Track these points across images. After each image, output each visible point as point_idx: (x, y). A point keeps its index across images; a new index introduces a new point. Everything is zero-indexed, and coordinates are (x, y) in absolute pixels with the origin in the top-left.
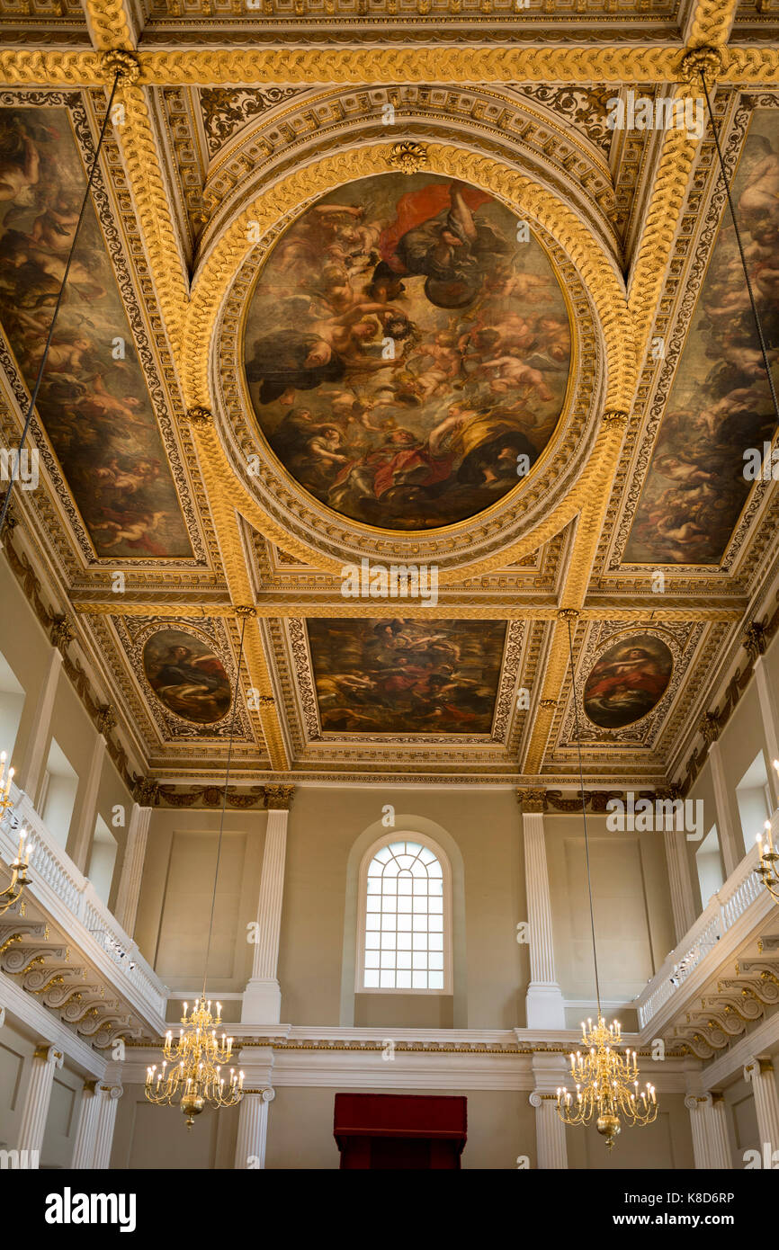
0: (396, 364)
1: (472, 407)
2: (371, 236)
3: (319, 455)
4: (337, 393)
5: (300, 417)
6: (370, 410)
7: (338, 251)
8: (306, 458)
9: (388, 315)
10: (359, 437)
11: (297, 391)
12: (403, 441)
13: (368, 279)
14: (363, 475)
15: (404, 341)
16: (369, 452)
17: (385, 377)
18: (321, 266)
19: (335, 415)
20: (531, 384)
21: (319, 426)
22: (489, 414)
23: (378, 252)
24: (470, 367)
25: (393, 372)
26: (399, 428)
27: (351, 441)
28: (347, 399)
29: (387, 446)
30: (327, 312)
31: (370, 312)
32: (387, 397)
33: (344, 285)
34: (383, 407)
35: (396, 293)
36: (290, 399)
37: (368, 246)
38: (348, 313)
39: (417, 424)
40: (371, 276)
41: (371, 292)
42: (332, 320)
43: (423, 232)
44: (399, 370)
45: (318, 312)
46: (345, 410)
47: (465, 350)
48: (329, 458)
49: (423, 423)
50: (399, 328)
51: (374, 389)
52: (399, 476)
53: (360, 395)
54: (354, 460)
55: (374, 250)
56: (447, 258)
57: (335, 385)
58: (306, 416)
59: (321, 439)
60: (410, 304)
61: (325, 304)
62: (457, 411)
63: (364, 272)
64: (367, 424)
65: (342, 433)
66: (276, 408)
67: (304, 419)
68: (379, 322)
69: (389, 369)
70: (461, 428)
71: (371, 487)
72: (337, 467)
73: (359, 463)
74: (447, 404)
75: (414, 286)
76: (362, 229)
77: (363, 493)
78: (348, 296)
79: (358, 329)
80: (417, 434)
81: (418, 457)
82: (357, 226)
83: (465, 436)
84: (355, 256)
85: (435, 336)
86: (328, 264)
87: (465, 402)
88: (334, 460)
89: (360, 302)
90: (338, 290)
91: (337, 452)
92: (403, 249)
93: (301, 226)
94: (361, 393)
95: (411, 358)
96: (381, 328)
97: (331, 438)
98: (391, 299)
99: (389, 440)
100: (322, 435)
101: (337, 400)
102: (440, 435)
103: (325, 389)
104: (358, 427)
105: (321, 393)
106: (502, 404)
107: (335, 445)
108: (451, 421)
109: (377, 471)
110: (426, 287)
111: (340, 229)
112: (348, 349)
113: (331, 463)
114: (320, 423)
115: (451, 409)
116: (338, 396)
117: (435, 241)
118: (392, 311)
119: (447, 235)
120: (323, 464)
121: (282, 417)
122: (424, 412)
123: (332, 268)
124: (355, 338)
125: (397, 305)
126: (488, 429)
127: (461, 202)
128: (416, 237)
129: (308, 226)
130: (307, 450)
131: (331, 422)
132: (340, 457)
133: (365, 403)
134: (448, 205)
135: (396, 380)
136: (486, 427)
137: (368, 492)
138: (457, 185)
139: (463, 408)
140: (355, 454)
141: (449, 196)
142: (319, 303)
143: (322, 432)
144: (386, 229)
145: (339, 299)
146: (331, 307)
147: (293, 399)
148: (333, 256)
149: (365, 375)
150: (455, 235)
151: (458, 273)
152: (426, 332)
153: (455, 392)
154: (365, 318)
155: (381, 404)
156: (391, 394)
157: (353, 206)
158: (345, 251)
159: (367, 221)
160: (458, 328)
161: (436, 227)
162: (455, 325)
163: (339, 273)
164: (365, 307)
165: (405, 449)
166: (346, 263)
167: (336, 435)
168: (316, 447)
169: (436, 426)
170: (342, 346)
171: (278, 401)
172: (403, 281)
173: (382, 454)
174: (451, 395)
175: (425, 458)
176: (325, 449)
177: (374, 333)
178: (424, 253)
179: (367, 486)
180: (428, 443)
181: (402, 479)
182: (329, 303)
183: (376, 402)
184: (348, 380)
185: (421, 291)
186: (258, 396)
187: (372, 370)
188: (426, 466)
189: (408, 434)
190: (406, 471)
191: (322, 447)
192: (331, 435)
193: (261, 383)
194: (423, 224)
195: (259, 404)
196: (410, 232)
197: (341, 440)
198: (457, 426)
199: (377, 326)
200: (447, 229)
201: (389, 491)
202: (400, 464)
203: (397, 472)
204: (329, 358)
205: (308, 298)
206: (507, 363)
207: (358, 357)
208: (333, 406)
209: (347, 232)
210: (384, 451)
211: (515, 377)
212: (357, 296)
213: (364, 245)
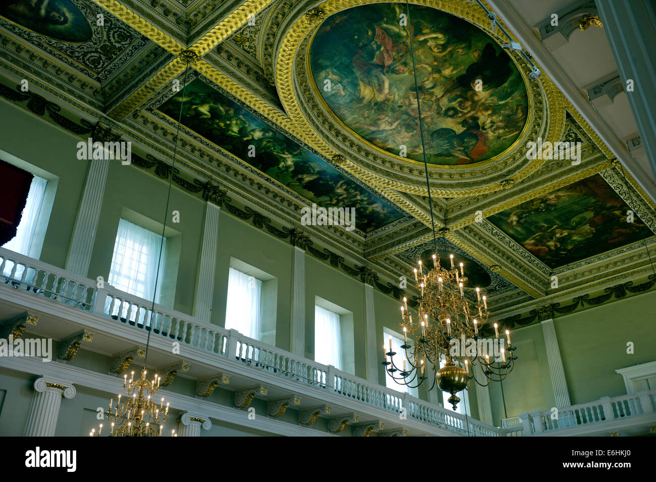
0: (438, 100)
1: (383, 102)
2: (491, 135)
3: (435, 32)
4: (454, 72)
5: (463, 48)
6: (430, 74)
7: (500, 124)
8: (440, 26)
9: (460, 115)
10: (422, 57)
11: (475, 61)
12: (398, 68)
13: (480, 122)
14: (398, 36)
15: (444, 109)
16: (409, 51)
17: (438, 92)
18: (503, 116)
19: (446, 61)
20: (371, 125)
21: (449, 49)
22: (373, 104)
23: (484, 131)
24: (405, 117)
25: (436, 96)
26: (407, 74)
27: (424, 52)
28: (447, 72)
29: (403, 60)
30: (488, 102)
31: (469, 112)
32: (428, 84)
33: (488, 115)
34: (426, 79)
35: (464, 123)
36: (476, 55)
37: (490, 131)
38: (478, 107)
39: (401, 81)
40: (479, 123)
41: (475, 119)
42: (483, 101)
43: (472, 145)
44: (434, 98)
45: (492, 100)
46: (443, 66)
47: (414, 121)
48: (427, 34)
49: (398, 83)
50: (451, 113)
51: (438, 84)
52: (379, 47)
53: (442, 78)
54: (413, 42)
55: (486, 131)
56: (455, 143)
57: (458, 75)
58: (460, 51)
59: (442, 43)
60: (455, 123)
61: (491, 105)
62: (389, 97)
63: (484, 123)
64: (424, 66)
65: (433, 53)
66: (481, 45)
67: (461, 48)
68: (462, 110)
69: (439, 96)
70: (377, 91)
71: (386, 31)
72: (418, 31)
73: (408, 41)
74: (397, 97)
75: (459, 129)
76: (496, 134)
77: (387, 23)
78: (484, 113)
79: (469, 104)
80: (394, 76)
81: (381, 64)
82: (499, 134)
83: (371, 88)
84: (492, 126)
85: (432, 119)
86: (501, 118)
87: (390, 103)
88: (423, 34)
89: (476, 113)
90: (490, 112)
91: (426, 41)
92: (476, 137)
93: (521, 124)
94: (442, 79)
95: (434, 105)
96: (459, 109)
97: (437, 46)
98: (464, 120)
99: (405, 64)
100: (442, 45)
101: (451, 68)
102: (383, 82)
103: (462, 70)
104: (428, 61)
105: (462, 67)
106: (373, 111)
107: (431, 43)
108: (386, 91)
109: (394, 42)
110: (454, 132)
111: (505, 130)
112: (466, 94)
113: (425, 31)
114: (450, 52)
115: (392, 96)
116: (452, 71)
117: (465, 145)
118: (460, 117)
119: (462, 149)
120: (427, 28)
121: (473, 42)
122: (404, 88)
123: (499, 117)
124: (467, 99)
125: (460, 120)
126: (364, 98)
127: (467, 158)
128: (474, 142)
129: (519, 125)
130: (444, 31)
131: (445, 56)
132: (422, 38)
133: (436, 76)
134: (470, 156)
135: (432, 94)
136: (366, 98)
137: (385, 25)
138: (472, 162)
139: (387, 100)
140: (415, 45)
141: (472, 157)
142: (494, 104)
143: (444, 47)
144: (486, 139)
145: (487, 109)
146: (487, 105)
147: (474, 56)
148: (501, 121)
149: (448, 88)
150: (459, 150)
151: (446, 141)
152: (437, 118)
153: (399, 104)
154: (469, 109)
155: (428, 80)
156: (428, 87)
157: (505, 138)
158: (497, 125)
159: (496, 137)
160: (426, 126)
161: (468, 149)
162: (429, 127)
163: (494, 118)
164: (473, 112)
165: (392, 65)
166: (494, 122)
167: (435, 50)
168: (440, 36)
169: (390, 85)
170: (470, 93)
171: (482, 50)
172: (465, 129)
173: (401, 54)
174: (400, 102)
175: (377, 66)
176: (434, 38)
177: (460, 106)
178: (465, 140)
179: (389, 29)
180: (384, 74)
181: (375, 46)
182: (490, 106)
183: (431, 79)
184: (454, 81)
185: (454, 129)
186: (494, 46)
187: (447, 92)
188: (371, 62)
189: (399, 73)
190: (378, 53)
191: (436, 38)
192: (438, 48)
193: (497, 55)
194: (474, 147)
195: (491, 42)
196: (477, 143)
197: (430, 48)
198: (380, 90)
199: (461, 108)
200: (464, 150)
201: (374, 34)
202: (385, 55)
203: (382, 49)
204: (472, 86)
205: (501, 103)
206: (391, 126)
207: (458, 93)
208: (450, 65)
209: (501, 131)
210: (401, 56)
211: (382, 124)
212: (479, 114)
213: (491, 130)
